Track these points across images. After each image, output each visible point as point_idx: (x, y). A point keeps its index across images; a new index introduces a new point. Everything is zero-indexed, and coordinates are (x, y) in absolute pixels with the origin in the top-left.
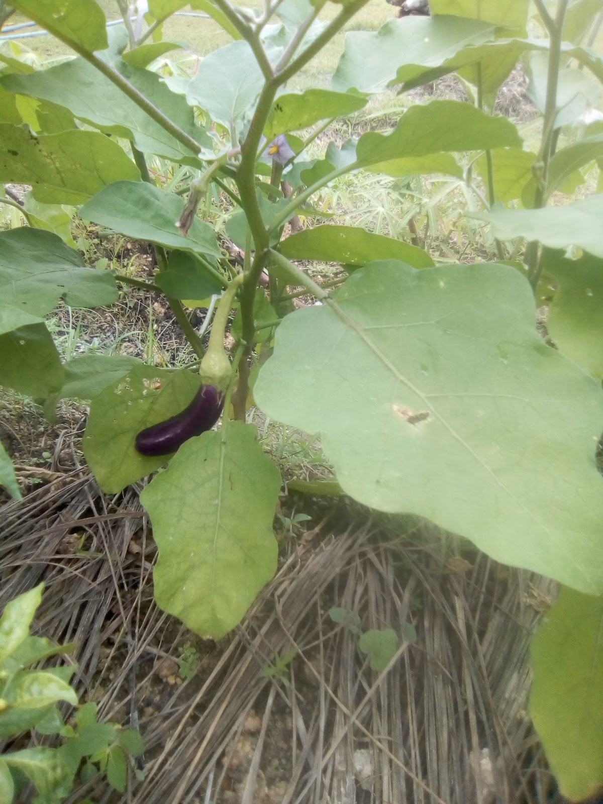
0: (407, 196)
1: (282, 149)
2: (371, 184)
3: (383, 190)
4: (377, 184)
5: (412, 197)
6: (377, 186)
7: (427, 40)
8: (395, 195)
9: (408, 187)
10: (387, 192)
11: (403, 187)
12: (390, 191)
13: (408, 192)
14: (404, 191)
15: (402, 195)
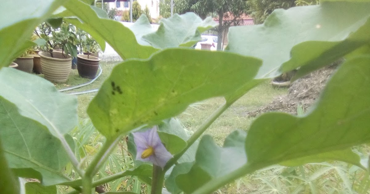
0: (293, 180)
1: (158, 150)
2: (266, 172)
3: (275, 176)
4: (270, 171)
5: (298, 180)
6: (270, 173)
7: (318, 26)
8: (284, 179)
9: (294, 173)
10: (278, 177)
11: (291, 173)
12: (281, 176)
13: (294, 177)
14: (291, 176)
15: (290, 179)
